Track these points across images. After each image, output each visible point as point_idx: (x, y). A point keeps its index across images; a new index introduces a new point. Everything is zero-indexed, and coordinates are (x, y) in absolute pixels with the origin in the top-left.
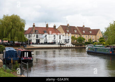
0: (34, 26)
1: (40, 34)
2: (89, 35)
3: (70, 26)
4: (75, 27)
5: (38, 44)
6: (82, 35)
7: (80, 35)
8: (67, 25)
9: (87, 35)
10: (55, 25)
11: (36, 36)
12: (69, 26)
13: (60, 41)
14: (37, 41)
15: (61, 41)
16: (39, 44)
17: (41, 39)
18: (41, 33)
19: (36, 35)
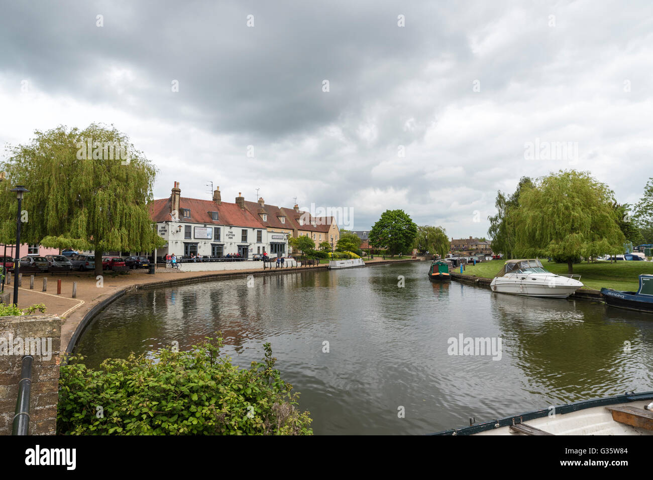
0: (176, 191)
1: (198, 223)
2: (313, 233)
3: (265, 205)
4: (277, 207)
5: (192, 261)
6: (299, 231)
7: (293, 230)
8: (259, 201)
9: (308, 232)
10: (242, 196)
11: (183, 229)
12: (263, 206)
13: (259, 247)
14: (186, 248)
15: (264, 247)
16: (197, 262)
17: (201, 244)
18: (199, 219)
19: (183, 225)
